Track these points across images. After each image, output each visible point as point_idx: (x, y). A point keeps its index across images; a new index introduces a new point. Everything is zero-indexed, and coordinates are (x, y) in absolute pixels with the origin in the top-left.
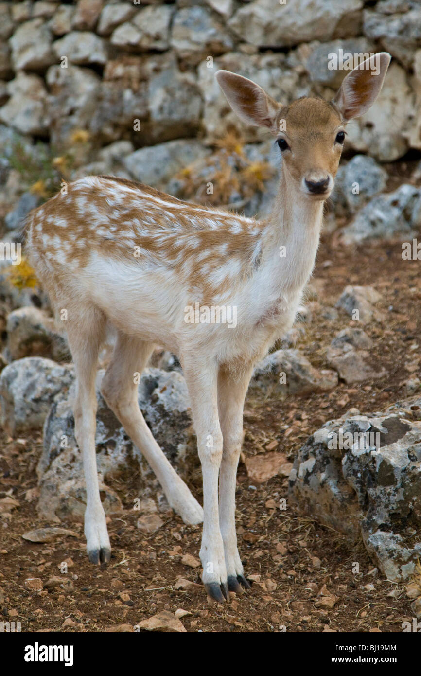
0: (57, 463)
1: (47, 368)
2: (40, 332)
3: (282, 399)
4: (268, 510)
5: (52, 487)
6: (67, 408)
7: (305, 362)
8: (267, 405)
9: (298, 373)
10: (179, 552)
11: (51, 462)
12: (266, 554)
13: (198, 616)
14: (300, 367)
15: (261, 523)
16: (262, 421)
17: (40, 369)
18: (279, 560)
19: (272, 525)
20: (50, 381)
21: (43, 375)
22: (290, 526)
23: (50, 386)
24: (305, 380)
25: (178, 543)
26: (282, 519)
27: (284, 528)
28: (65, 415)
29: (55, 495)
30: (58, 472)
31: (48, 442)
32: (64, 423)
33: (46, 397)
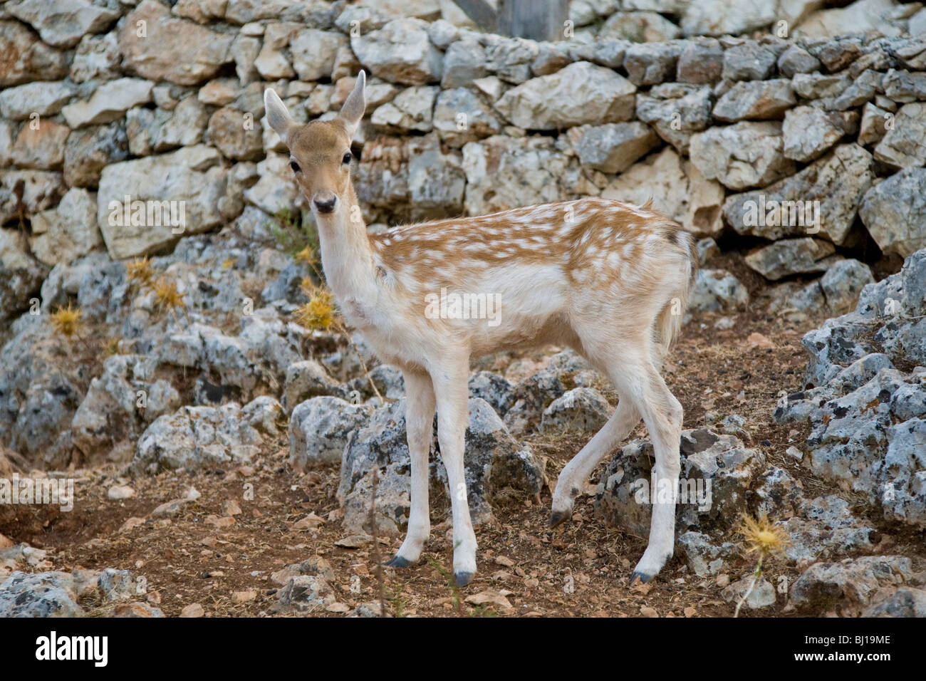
0: (360, 485)
1: (340, 406)
2: (319, 385)
3: (580, 434)
4: (575, 523)
5: (358, 505)
6: (369, 435)
7: (602, 399)
8: (565, 439)
9: (596, 409)
10: (492, 554)
11: (353, 486)
12: (576, 558)
13: (520, 596)
14: (598, 403)
15: (570, 532)
16: (561, 452)
17: (333, 406)
18: (589, 563)
19: (580, 535)
20: (343, 418)
21: (337, 412)
22: (598, 535)
23: (343, 422)
24: (602, 416)
25: (490, 548)
26: (590, 529)
27: (592, 537)
28: (367, 441)
29: (361, 511)
30: (362, 492)
31: (349, 468)
32: (366, 448)
33: (340, 433)
